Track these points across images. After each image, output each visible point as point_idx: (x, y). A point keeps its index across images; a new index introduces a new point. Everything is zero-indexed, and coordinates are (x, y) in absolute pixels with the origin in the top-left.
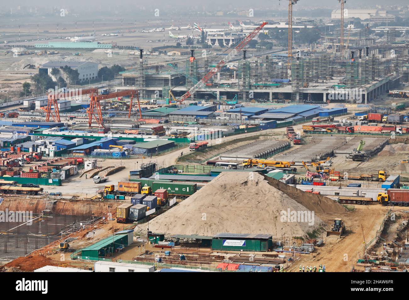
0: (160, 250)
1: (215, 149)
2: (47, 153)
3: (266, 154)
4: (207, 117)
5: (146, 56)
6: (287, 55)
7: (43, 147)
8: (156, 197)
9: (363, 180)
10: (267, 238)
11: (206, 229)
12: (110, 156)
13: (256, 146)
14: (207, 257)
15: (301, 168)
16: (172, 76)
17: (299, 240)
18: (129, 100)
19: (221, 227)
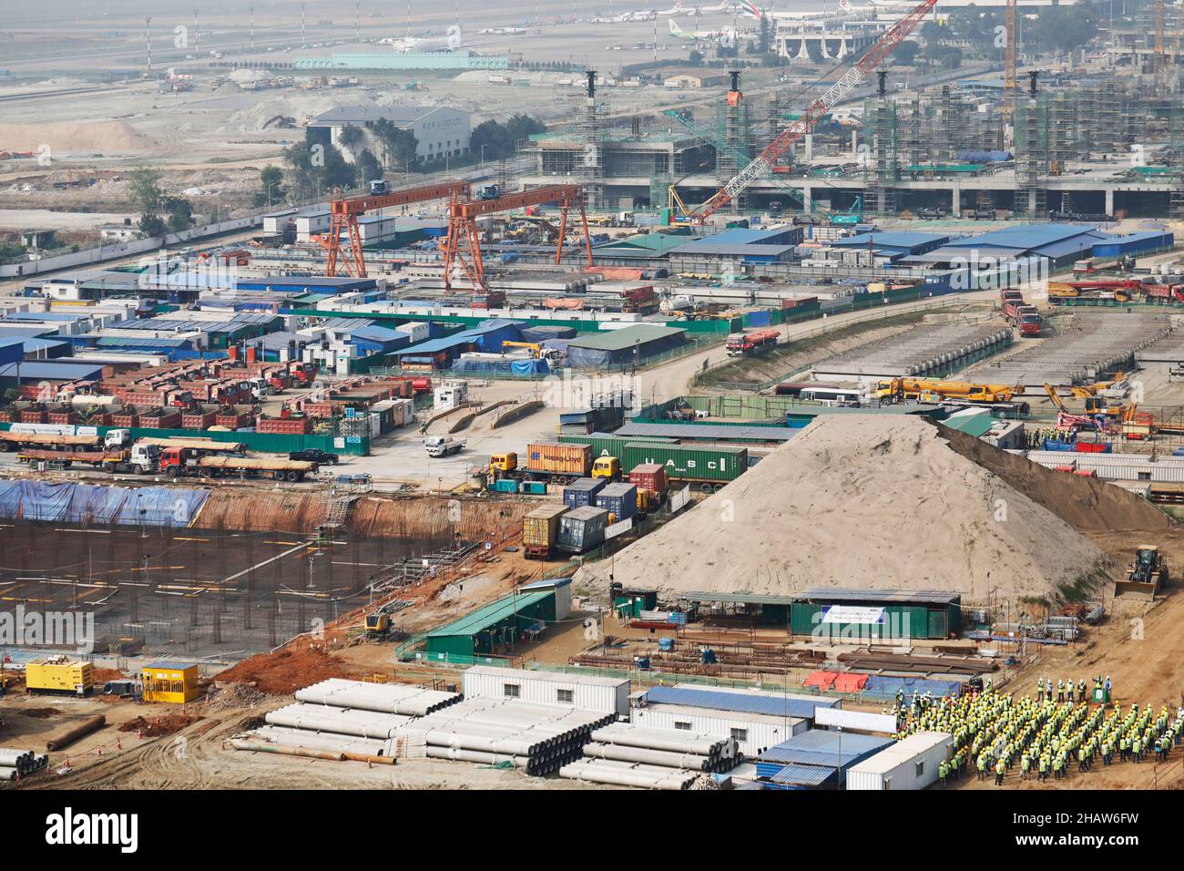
0: (643, 634)
1: (800, 349)
2: (330, 363)
3: (942, 364)
4: (776, 260)
5: (605, 91)
6: (1002, 84)
7: (317, 348)
8: (633, 485)
10: (946, 600)
11: (774, 574)
12: (505, 370)
13: (914, 342)
14: (778, 654)
15: (1042, 402)
16: (677, 145)
17: (1036, 605)
18: (558, 214)
19: (815, 571)
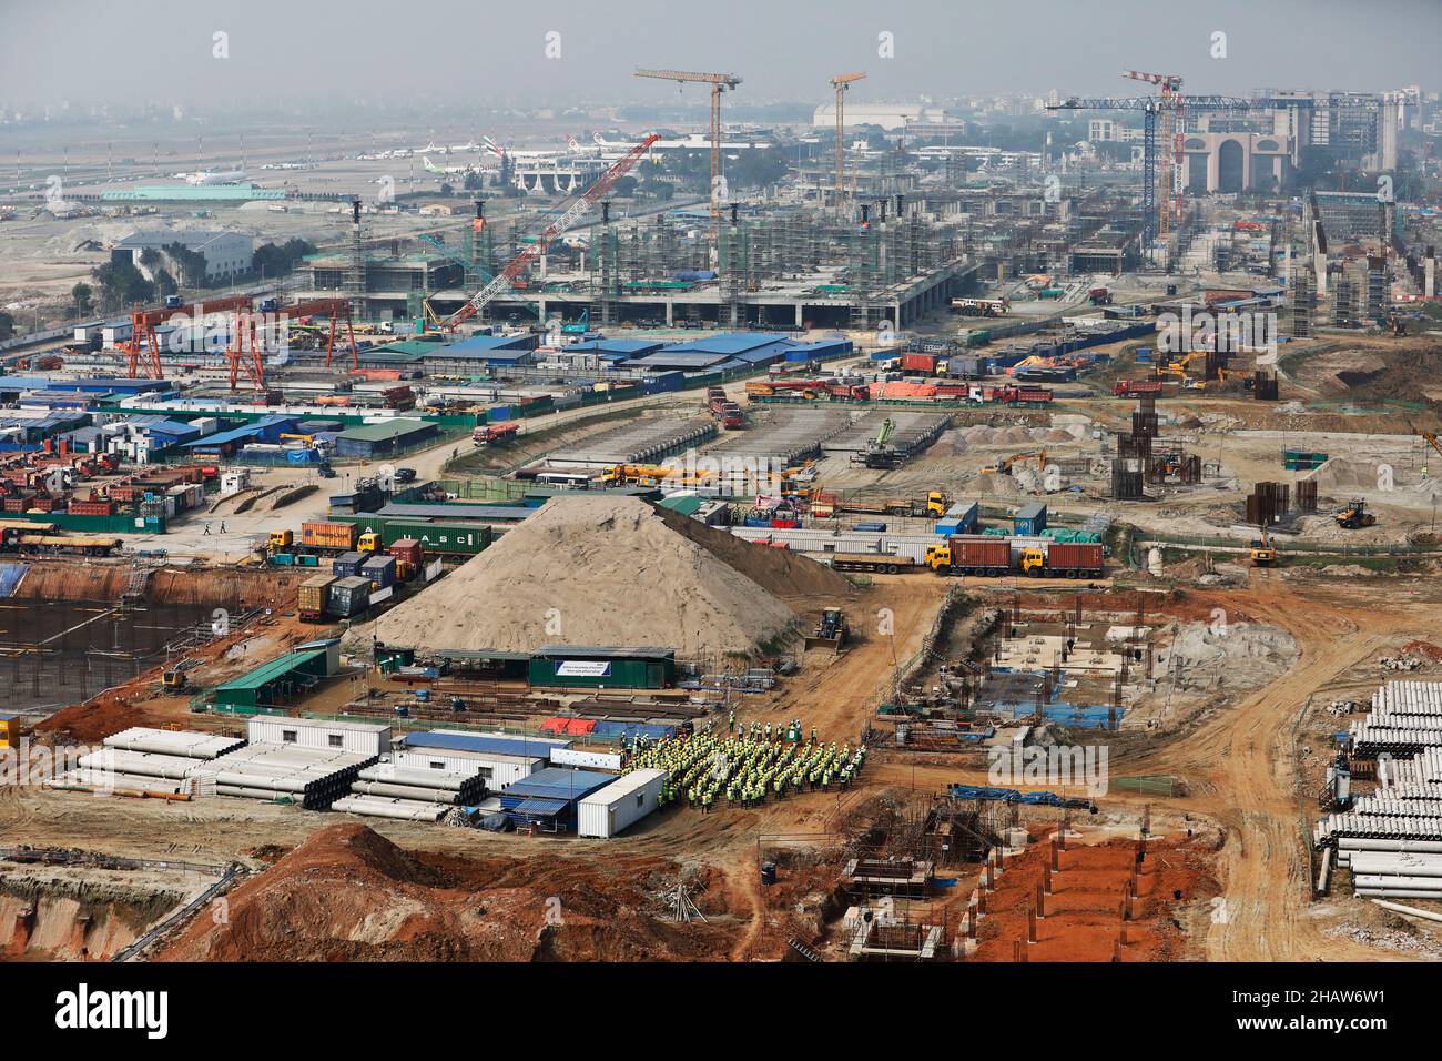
0: (403, 687)
1: (536, 440)
2: (131, 453)
3: (657, 452)
4: (516, 362)
5: (369, 218)
6: (708, 214)
7: (121, 441)
8: (393, 558)
9: (892, 514)
10: (663, 655)
11: (514, 634)
12: (282, 459)
13: (633, 434)
14: (518, 703)
16: (431, 264)
17: (739, 659)
18: (328, 324)
